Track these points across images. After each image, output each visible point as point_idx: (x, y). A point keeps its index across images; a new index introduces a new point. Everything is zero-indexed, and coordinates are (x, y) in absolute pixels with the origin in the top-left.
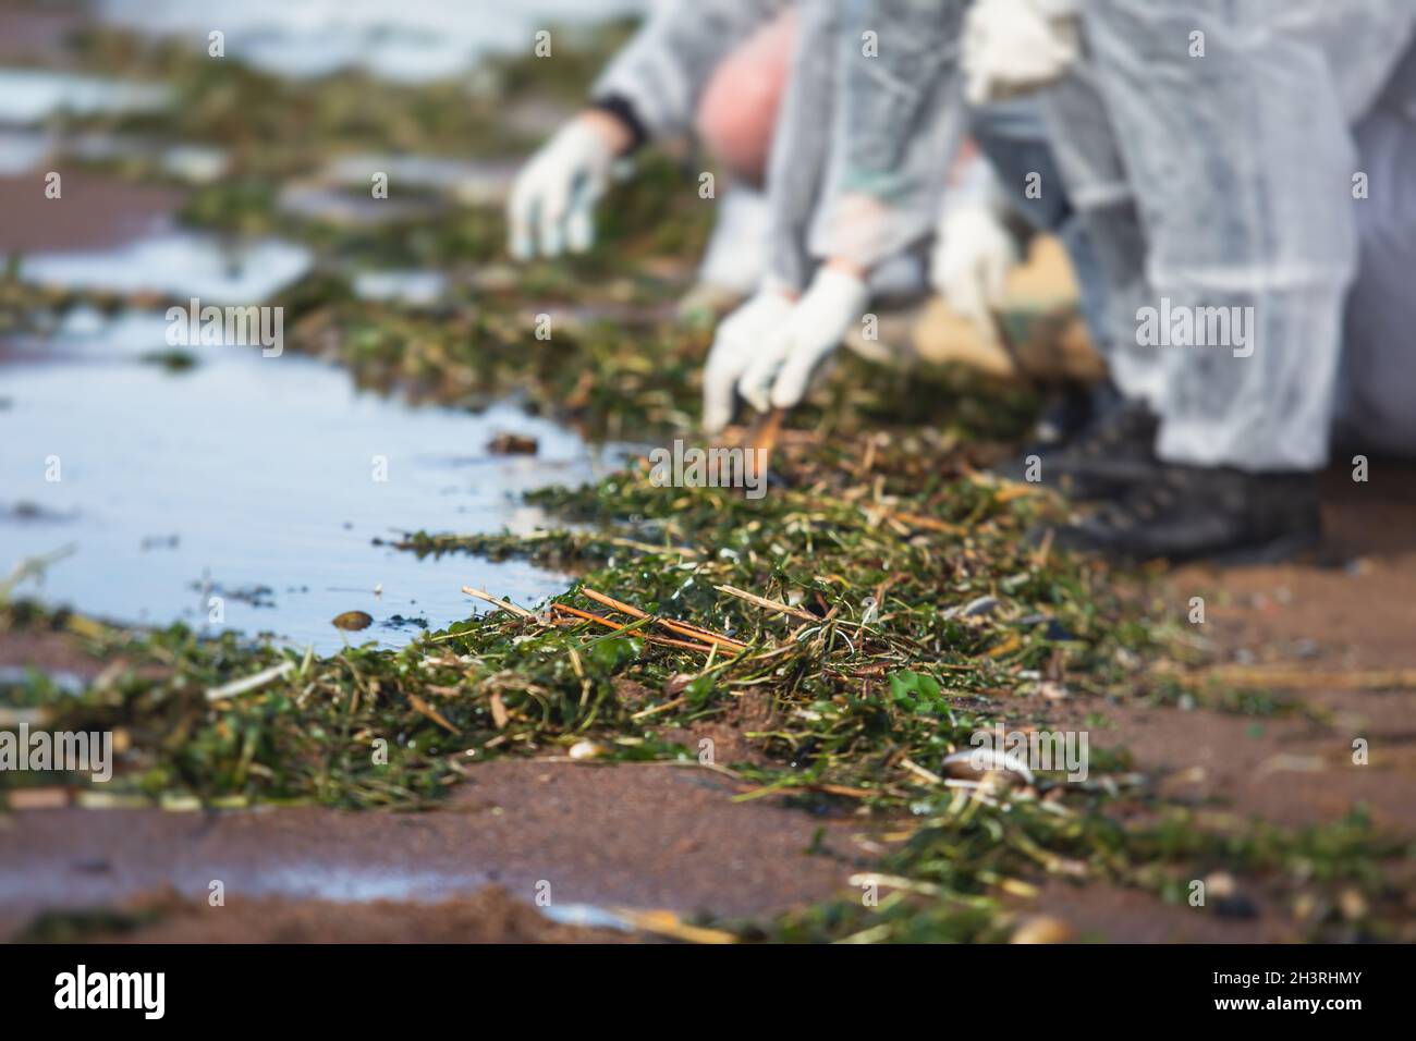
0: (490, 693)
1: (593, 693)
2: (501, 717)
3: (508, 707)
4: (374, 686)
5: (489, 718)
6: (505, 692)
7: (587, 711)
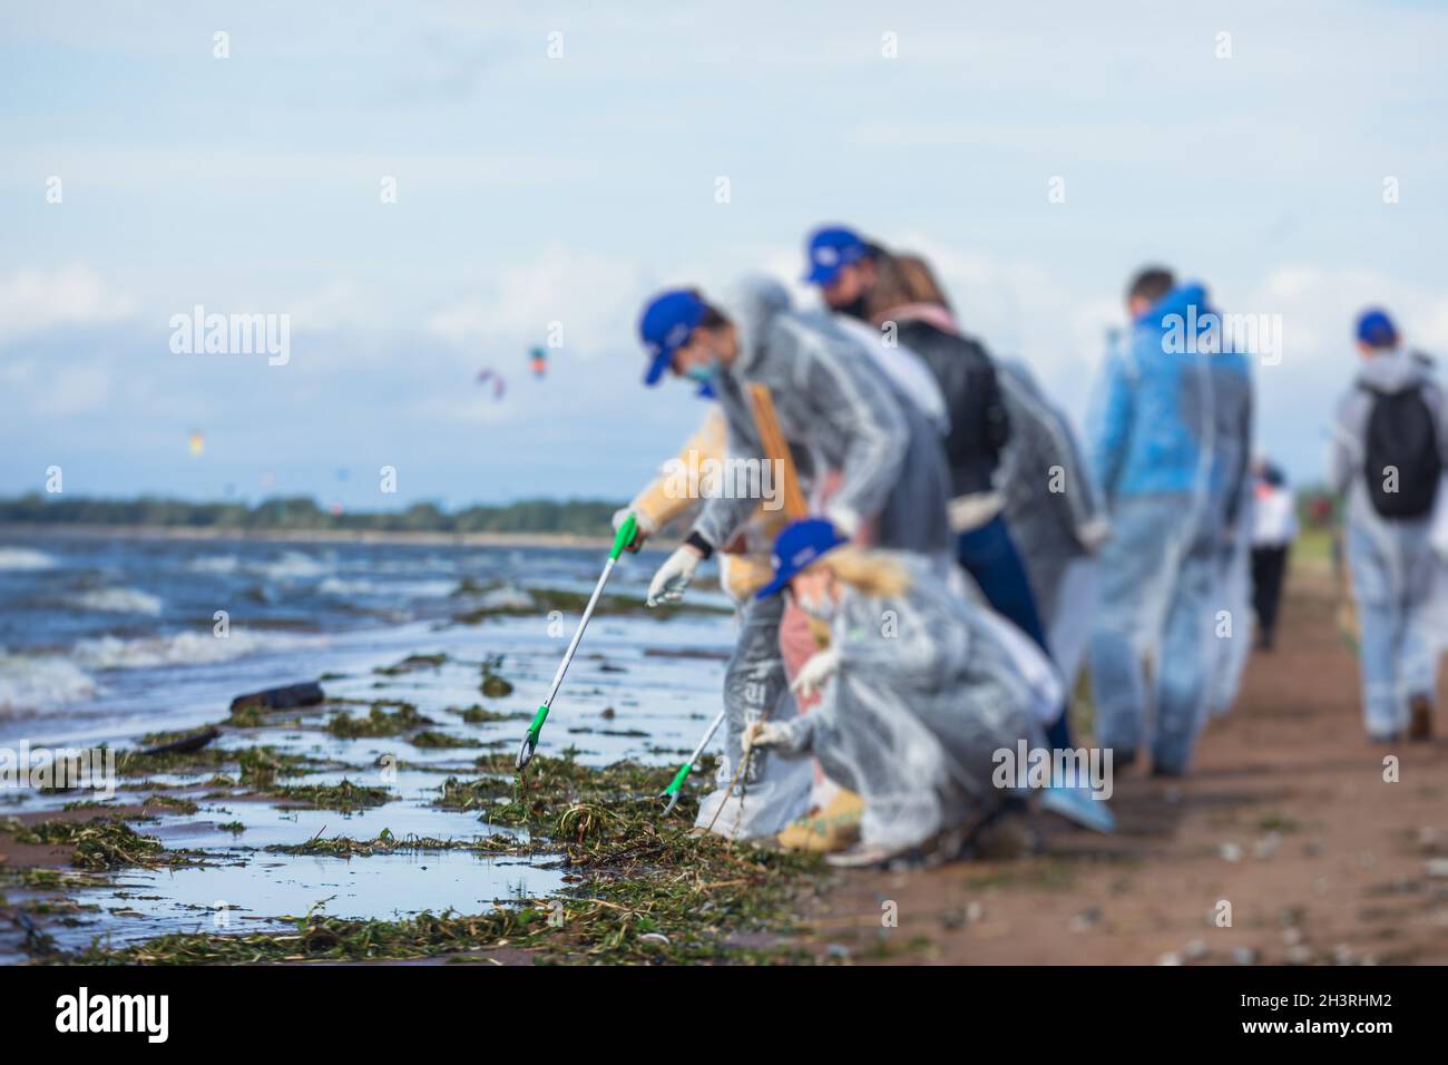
0: (470, 924)
1: (510, 922)
2: (474, 931)
3: (477, 928)
4: (429, 925)
5: (469, 933)
6: (476, 923)
7: (507, 928)
